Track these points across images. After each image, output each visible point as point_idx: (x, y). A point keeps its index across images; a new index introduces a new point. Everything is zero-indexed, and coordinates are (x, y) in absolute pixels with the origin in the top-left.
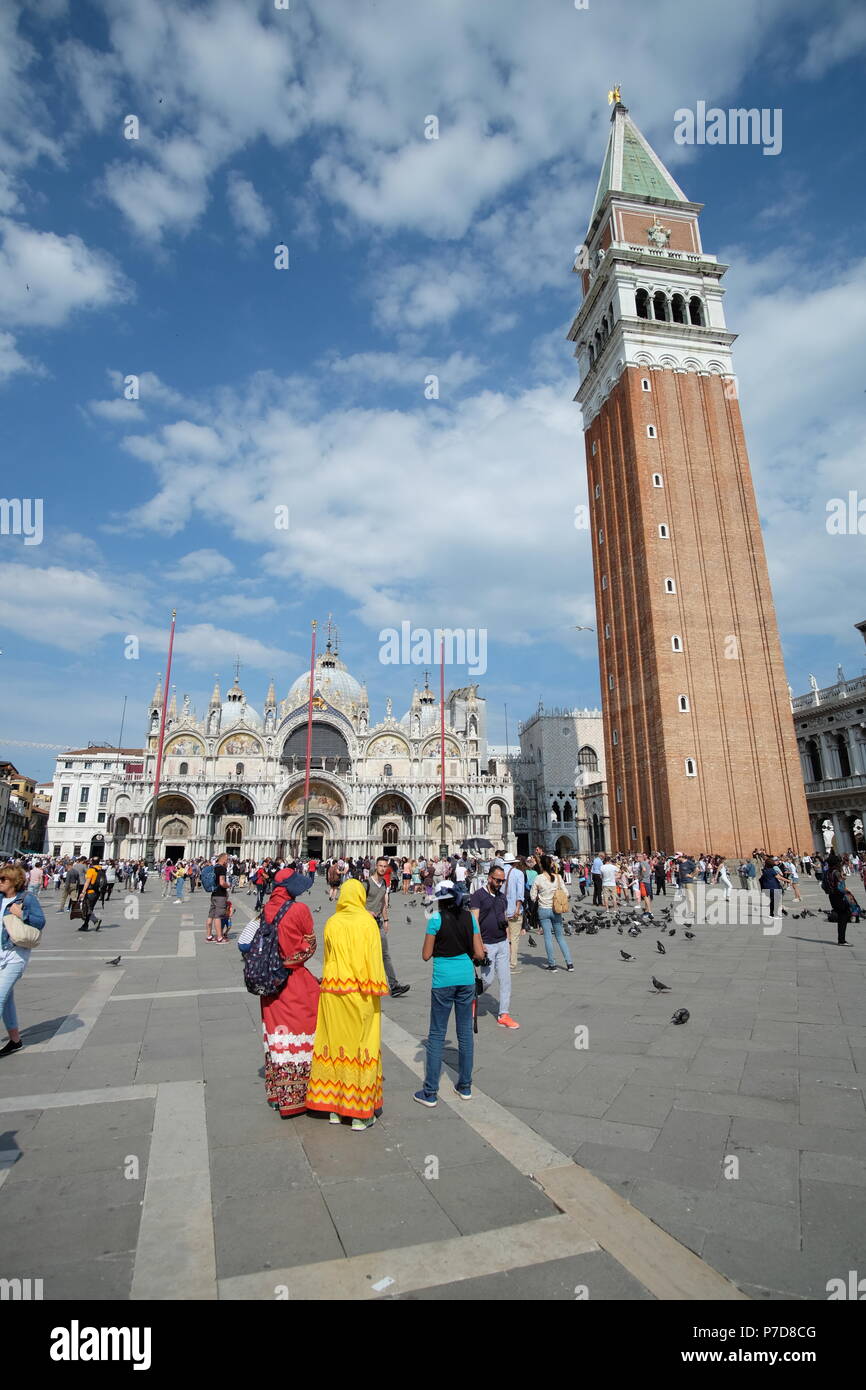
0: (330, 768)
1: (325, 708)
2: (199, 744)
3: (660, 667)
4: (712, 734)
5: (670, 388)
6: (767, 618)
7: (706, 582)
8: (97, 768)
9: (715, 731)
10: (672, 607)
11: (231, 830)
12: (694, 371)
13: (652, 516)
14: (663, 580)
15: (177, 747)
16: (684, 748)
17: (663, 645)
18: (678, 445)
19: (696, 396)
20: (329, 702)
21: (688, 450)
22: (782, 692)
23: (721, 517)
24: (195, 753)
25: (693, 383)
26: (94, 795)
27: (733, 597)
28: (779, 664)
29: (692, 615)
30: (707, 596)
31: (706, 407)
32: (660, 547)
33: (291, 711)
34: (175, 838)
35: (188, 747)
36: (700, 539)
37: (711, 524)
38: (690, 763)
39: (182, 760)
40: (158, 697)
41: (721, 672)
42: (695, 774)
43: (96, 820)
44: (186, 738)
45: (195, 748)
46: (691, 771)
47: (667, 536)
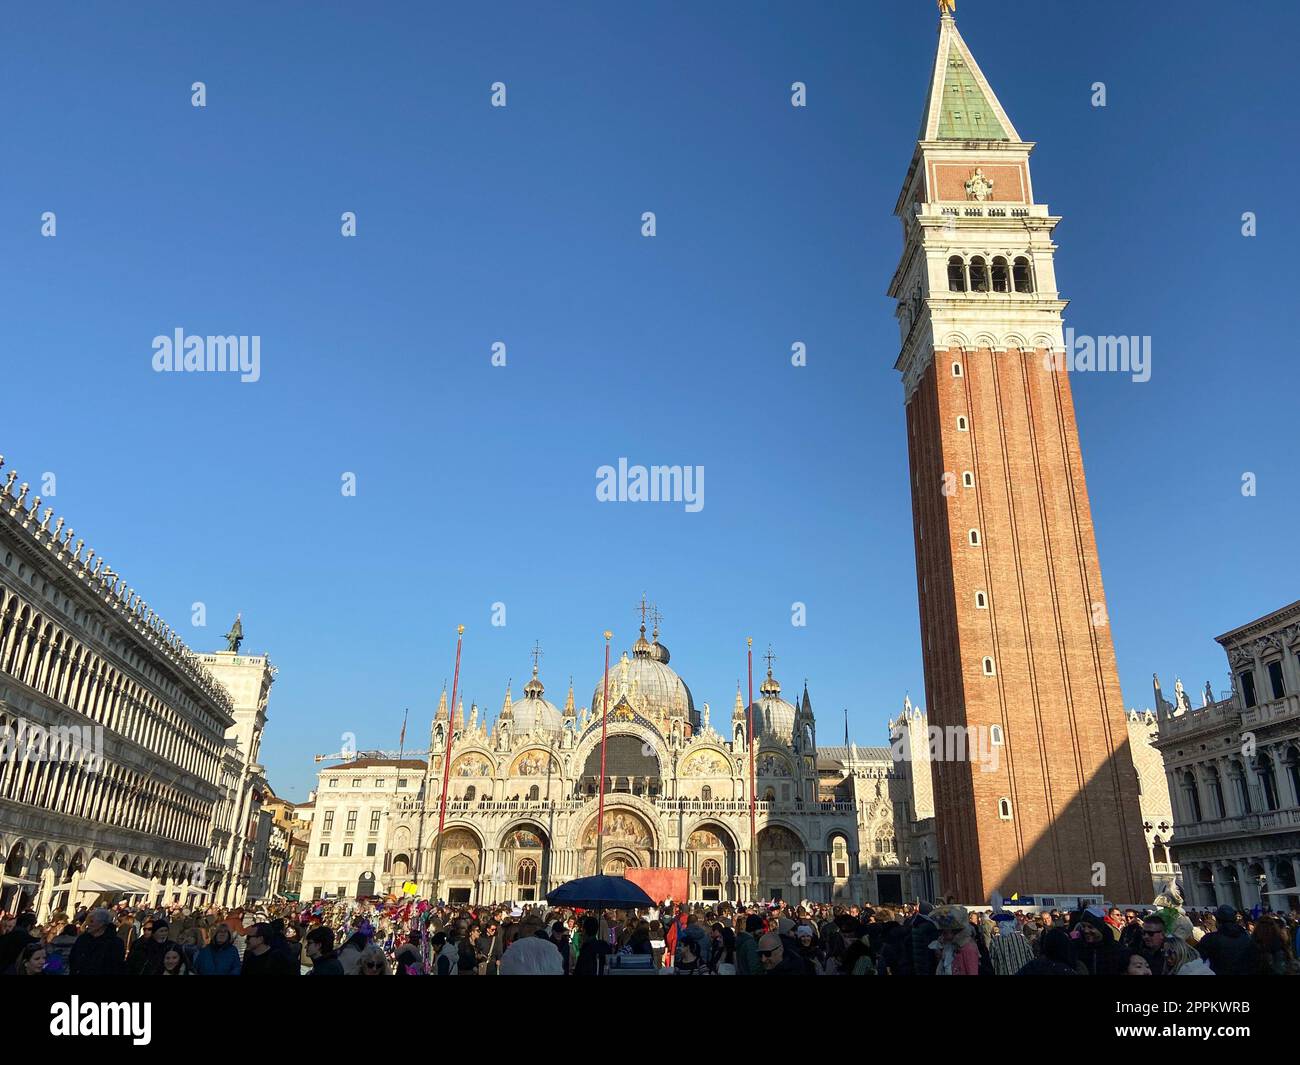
0: (638, 791)
1: (632, 716)
2: (489, 763)
3: (967, 693)
4: (1030, 770)
5: (984, 370)
6: (1098, 633)
7: (1023, 594)
8: (368, 786)
9: (1034, 766)
10: (982, 624)
11: (525, 868)
12: (1016, 346)
13: (961, 522)
14: (972, 595)
15: (463, 767)
16: (997, 786)
17: (972, 668)
18: (994, 437)
19: (1017, 377)
20: (636, 709)
21: (1005, 441)
22: (1118, 721)
23: (1044, 516)
24: (483, 774)
25: (1014, 361)
26: (363, 819)
27: (1057, 610)
28: (1114, 688)
29: (1006, 633)
30: (1025, 610)
31: (1029, 389)
32: (970, 557)
33: (591, 723)
34: (459, 878)
35: (476, 766)
36: (1017, 546)
37: (1030, 526)
38: (1004, 805)
39: (468, 782)
40: (444, 709)
41: (1042, 698)
42: (1010, 816)
43: (365, 853)
44: (474, 755)
45: (484, 767)
46: (1005, 812)
47: (979, 543)
